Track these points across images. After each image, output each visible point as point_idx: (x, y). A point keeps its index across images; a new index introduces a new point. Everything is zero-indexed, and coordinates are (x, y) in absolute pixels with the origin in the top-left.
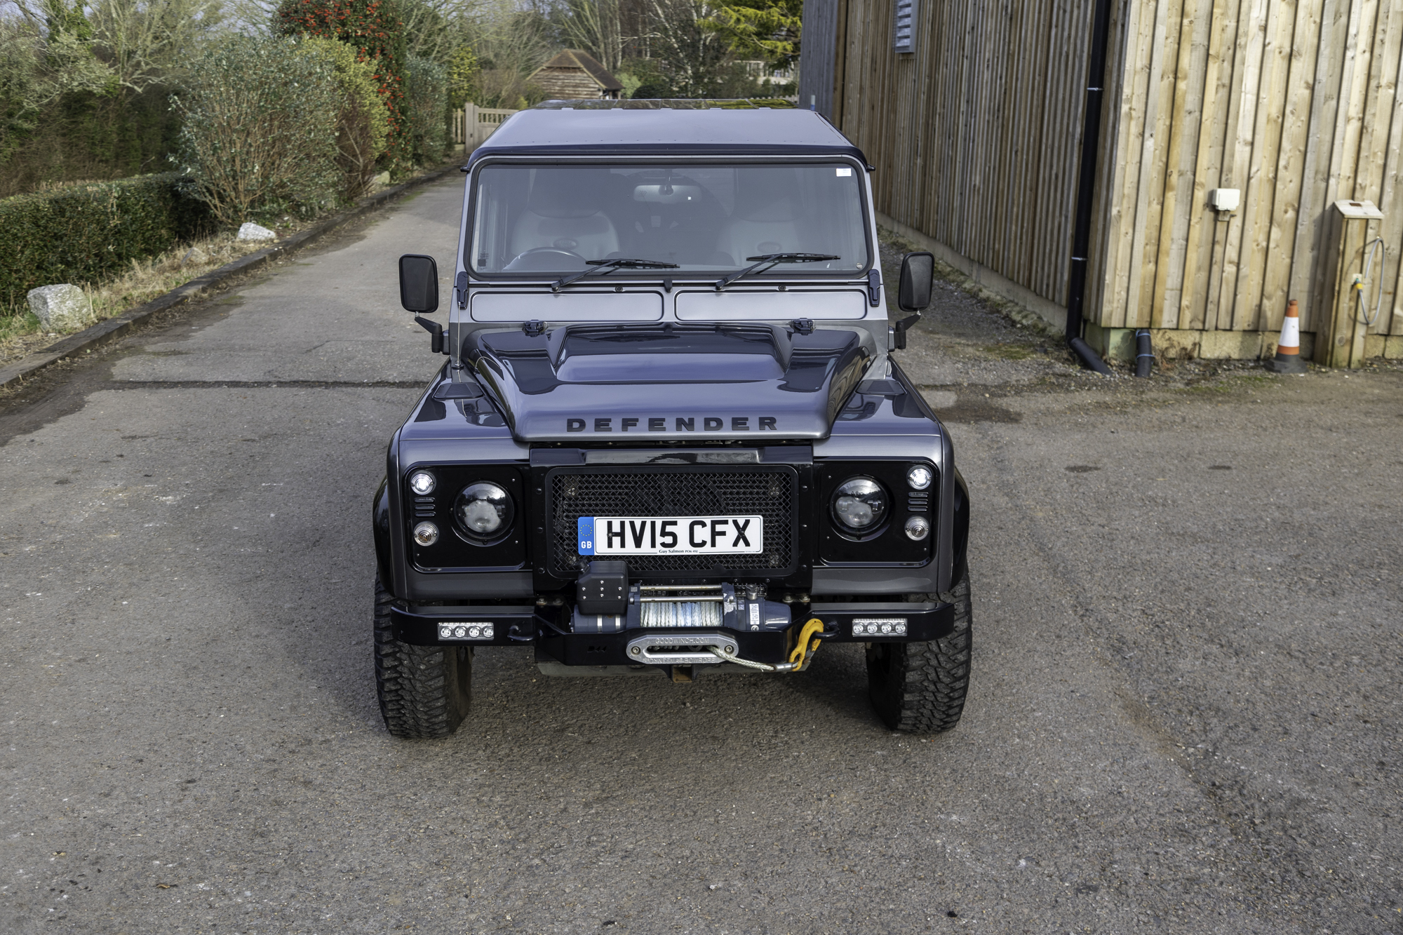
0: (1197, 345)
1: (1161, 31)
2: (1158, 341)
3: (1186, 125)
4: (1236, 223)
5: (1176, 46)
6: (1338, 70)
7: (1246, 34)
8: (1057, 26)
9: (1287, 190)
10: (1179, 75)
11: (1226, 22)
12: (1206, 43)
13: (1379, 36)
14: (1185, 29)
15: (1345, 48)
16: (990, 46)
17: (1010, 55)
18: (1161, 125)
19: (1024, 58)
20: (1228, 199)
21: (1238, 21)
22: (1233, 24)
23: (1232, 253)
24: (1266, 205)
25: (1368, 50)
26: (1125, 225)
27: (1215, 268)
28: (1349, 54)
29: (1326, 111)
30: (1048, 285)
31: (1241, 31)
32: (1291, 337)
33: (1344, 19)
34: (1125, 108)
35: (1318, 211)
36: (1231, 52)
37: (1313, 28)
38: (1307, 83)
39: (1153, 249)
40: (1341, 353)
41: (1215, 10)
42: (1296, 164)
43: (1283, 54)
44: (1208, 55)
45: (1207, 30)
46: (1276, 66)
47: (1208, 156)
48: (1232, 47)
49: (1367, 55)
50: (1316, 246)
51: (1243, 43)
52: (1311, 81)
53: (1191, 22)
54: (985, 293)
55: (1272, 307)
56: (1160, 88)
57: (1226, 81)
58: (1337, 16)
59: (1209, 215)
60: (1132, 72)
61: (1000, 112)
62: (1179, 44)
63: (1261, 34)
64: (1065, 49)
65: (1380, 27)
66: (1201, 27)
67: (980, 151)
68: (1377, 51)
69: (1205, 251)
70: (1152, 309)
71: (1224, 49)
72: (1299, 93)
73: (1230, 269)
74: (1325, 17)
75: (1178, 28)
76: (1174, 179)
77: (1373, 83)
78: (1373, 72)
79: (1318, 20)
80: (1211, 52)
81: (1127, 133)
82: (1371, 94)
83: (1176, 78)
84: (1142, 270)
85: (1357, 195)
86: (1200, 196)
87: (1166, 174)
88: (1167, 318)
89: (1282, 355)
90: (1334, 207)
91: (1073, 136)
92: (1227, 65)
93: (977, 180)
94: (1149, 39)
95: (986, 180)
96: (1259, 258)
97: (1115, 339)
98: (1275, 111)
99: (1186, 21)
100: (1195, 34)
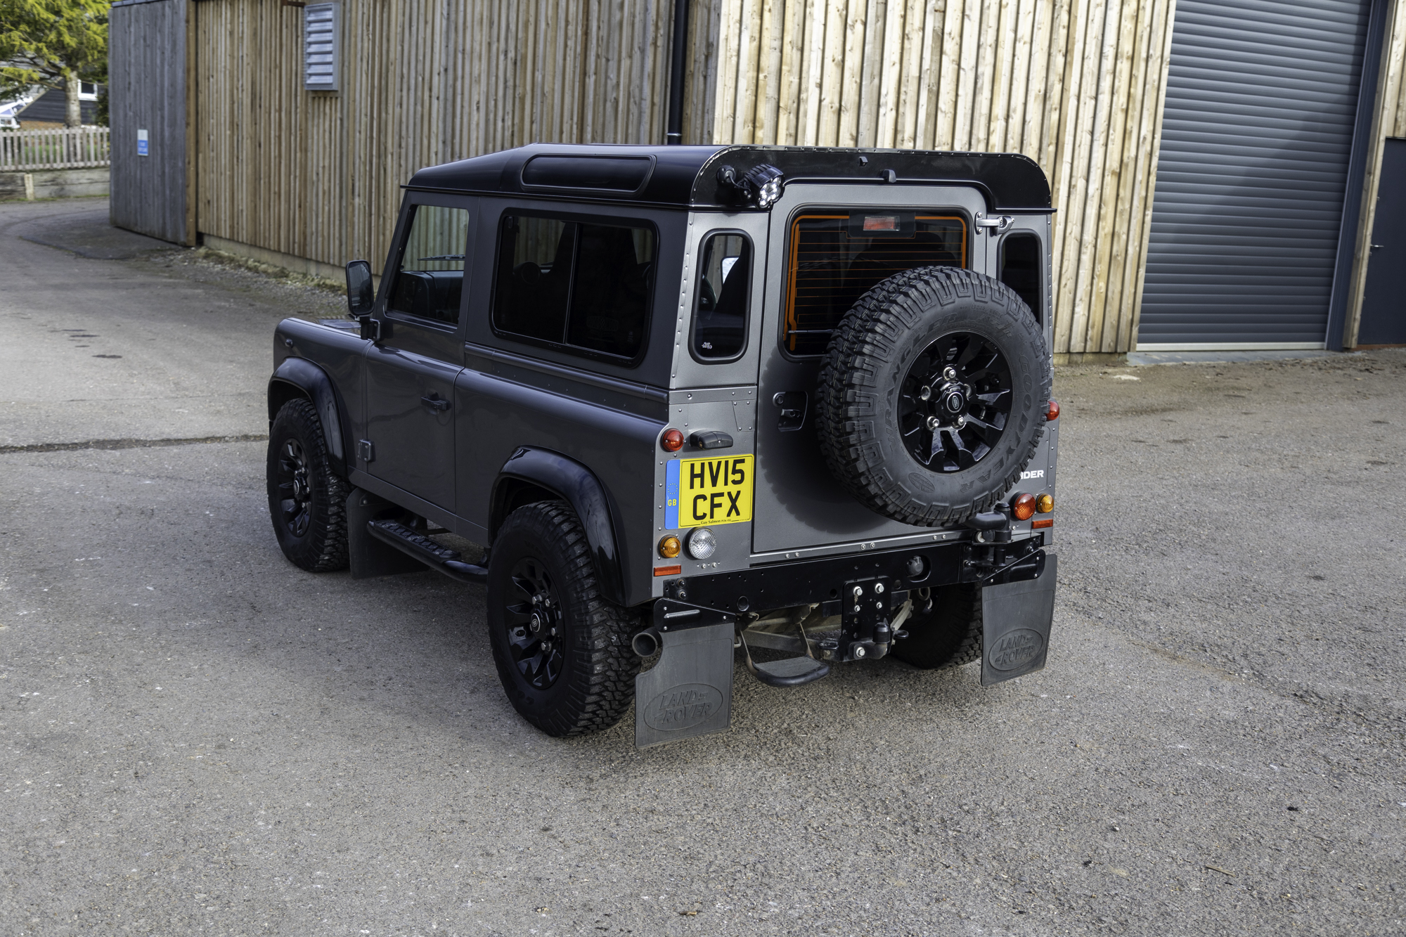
1: (743, 84)
5: (754, 98)
6: (873, 125)
7: (807, 90)
10: (757, 124)
11: (791, 79)
12: (776, 97)
13: (902, 97)
14: (761, 83)
15: (879, 106)
21: (800, 78)
22: (796, 81)
25: (894, 108)
28: (882, 111)
31: (803, 87)
33: (876, 81)
36: (795, 105)
37: (855, 87)
38: (851, 135)
41: (784, 67)
43: (833, 109)
44: (778, 107)
45: (777, 85)
46: (829, 119)
48: (796, 101)
49: (894, 112)
51: (805, 98)
52: (854, 134)
53: (765, 77)
56: (742, 135)
57: (792, 131)
58: (872, 77)
60: (720, 120)
62: (756, 96)
63: (817, 90)
65: (903, 89)
66: (772, 82)
68: (901, 110)
71: (790, 102)
74: (864, 78)
75: (755, 81)
78: (899, 128)
79: (858, 81)
80: (781, 105)
83: (754, 127)
92: (793, 117)
94: (732, 90)
99: (761, 76)
100: (769, 89)
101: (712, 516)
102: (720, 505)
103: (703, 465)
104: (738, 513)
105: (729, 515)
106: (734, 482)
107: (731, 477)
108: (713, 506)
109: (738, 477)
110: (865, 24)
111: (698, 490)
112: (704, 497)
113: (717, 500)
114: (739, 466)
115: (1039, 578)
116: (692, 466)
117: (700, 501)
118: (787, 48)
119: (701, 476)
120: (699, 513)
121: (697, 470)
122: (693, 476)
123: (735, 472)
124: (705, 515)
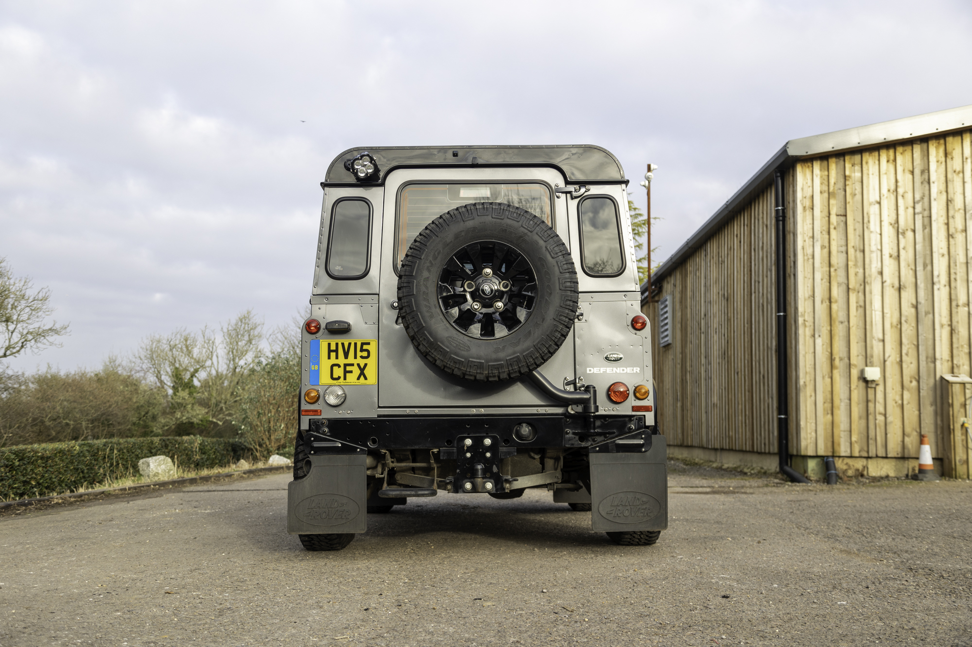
0: (865, 467)
1: (818, 276)
2: (840, 464)
3: (840, 331)
4: (880, 389)
5: (828, 284)
6: (930, 297)
7: (870, 276)
8: (755, 292)
9: (910, 369)
10: (832, 300)
11: (858, 270)
12: (846, 282)
13: (953, 277)
14: (833, 274)
15: (933, 283)
16: (716, 320)
17: (729, 320)
18: (825, 330)
19: (737, 318)
20: (872, 373)
21: (864, 269)
22: (861, 271)
23: (880, 408)
24: (897, 377)
25: (947, 284)
26: (809, 390)
27: (871, 417)
28: (936, 287)
29: (926, 321)
30: (765, 444)
31: (867, 274)
32: (927, 457)
33: (929, 267)
34: (800, 320)
35: (931, 382)
36: (862, 287)
37: (911, 273)
38: (912, 304)
39: (829, 405)
40: (961, 469)
41: (849, 263)
42: (913, 352)
43: (895, 288)
44: (848, 289)
45: (846, 274)
46: (891, 294)
47: (856, 349)
48: (863, 284)
49: (947, 287)
50: (934, 403)
51: (869, 282)
52: (914, 302)
53: (836, 270)
54: (726, 466)
55: (911, 441)
56: (821, 309)
57: (862, 303)
58: (925, 266)
59: (862, 384)
60: (803, 299)
61: (725, 355)
62: (830, 283)
63: (880, 277)
64: (761, 301)
65: (952, 271)
66: (842, 273)
67: (715, 382)
68: (953, 285)
69: (862, 406)
70: (833, 443)
71: (858, 285)
72: (908, 311)
73: (880, 418)
74: (917, 266)
75: (828, 273)
76: (837, 362)
77: (954, 304)
78: (953, 297)
79: (913, 268)
80: (850, 287)
81: (804, 334)
82: (954, 310)
83: (830, 302)
84: (824, 419)
85: (956, 370)
86: (855, 373)
87: (832, 359)
88: (844, 450)
89: (922, 470)
90: (942, 378)
91: (771, 349)
92: (861, 295)
93: (715, 399)
94: (811, 280)
95: (720, 398)
96: (898, 411)
97: (812, 465)
98: (895, 321)
99: (832, 270)
100: (839, 277)
101: (345, 379)
102: (351, 372)
103: (337, 344)
104: (366, 378)
105: (358, 378)
106: (362, 357)
107: (359, 354)
108: (346, 372)
109: (365, 354)
110: (914, 231)
111: (333, 360)
112: (339, 366)
113: (348, 368)
114: (365, 347)
115: (648, 453)
116: (329, 345)
117: (335, 368)
118: (851, 251)
119: (336, 351)
120: (335, 376)
121: (333, 347)
122: (330, 351)
123: (362, 350)
124: (339, 378)
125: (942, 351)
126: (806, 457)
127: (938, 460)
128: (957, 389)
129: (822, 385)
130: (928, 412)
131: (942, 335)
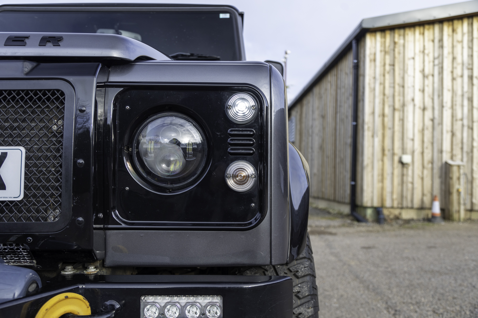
0: (400, 214)
2: (386, 212)
3: (388, 133)
4: (410, 168)
5: (383, 106)
6: (441, 114)
7: (407, 102)
9: (428, 156)
11: (400, 97)
12: (393, 105)
13: (454, 103)
14: (386, 100)
15: (443, 107)
16: (318, 129)
18: (380, 133)
20: (407, 159)
21: (404, 97)
22: (402, 98)
23: (410, 179)
24: (420, 162)
26: (369, 168)
27: (405, 185)
28: (444, 109)
29: (438, 129)
30: (342, 198)
31: (405, 100)
32: (437, 209)
34: (366, 127)
35: (440, 164)
36: (402, 108)
37: (431, 101)
39: (380, 177)
40: (456, 216)
41: (395, 94)
42: (430, 147)
43: (421, 108)
44: (394, 109)
45: (393, 100)
46: (418, 112)
47: (397, 144)
48: (403, 106)
49: (451, 109)
50: (440, 177)
51: (406, 105)
52: (432, 118)
53: (387, 98)
55: (427, 200)
56: (378, 120)
57: (402, 118)
58: (439, 96)
59: (400, 165)
60: (367, 114)
63: (412, 102)
66: (391, 99)
68: (454, 108)
69: (400, 178)
70: (382, 200)
71: (400, 107)
72: (428, 123)
73: (410, 186)
74: (434, 96)
75: (383, 99)
76: (386, 152)
77: (454, 119)
78: (454, 115)
79: (432, 98)
80: (396, 108)
81: (367, 135)
82: (454, 123)
83: (384, 117)
84: (377, 185)
85: (454, 158)
86: (396, 159)
87: (383, 150)
88: (388, 203)
89: (434, 216)
90: (446, 163)
91: (348, 144)
92: (401, 113)
94: (373, 103)
96: (420, 181)
97: (369, 212)
98: (421, 128)
99: (385, 98)
100: (389, 102)
110: (433, 75)
118: (397, 87)
125: (446, 146)
126: (366, 208)
127: (443, 210)
128: (455, 169)
129: (377, 165)
130: (437, 182)
131: (447, 137)
